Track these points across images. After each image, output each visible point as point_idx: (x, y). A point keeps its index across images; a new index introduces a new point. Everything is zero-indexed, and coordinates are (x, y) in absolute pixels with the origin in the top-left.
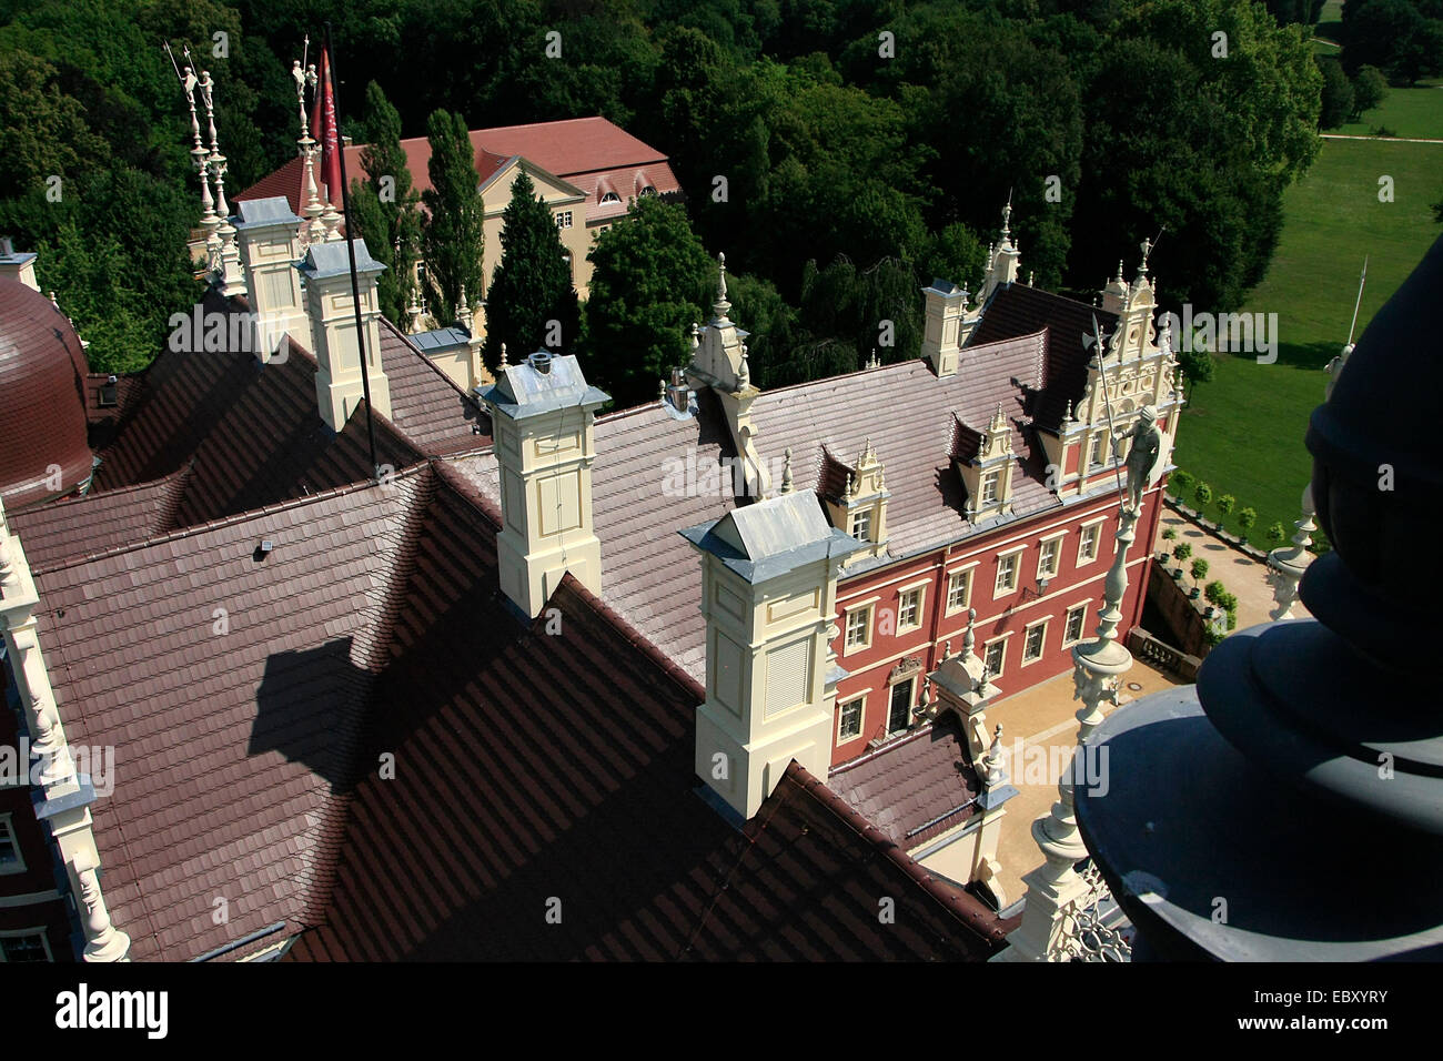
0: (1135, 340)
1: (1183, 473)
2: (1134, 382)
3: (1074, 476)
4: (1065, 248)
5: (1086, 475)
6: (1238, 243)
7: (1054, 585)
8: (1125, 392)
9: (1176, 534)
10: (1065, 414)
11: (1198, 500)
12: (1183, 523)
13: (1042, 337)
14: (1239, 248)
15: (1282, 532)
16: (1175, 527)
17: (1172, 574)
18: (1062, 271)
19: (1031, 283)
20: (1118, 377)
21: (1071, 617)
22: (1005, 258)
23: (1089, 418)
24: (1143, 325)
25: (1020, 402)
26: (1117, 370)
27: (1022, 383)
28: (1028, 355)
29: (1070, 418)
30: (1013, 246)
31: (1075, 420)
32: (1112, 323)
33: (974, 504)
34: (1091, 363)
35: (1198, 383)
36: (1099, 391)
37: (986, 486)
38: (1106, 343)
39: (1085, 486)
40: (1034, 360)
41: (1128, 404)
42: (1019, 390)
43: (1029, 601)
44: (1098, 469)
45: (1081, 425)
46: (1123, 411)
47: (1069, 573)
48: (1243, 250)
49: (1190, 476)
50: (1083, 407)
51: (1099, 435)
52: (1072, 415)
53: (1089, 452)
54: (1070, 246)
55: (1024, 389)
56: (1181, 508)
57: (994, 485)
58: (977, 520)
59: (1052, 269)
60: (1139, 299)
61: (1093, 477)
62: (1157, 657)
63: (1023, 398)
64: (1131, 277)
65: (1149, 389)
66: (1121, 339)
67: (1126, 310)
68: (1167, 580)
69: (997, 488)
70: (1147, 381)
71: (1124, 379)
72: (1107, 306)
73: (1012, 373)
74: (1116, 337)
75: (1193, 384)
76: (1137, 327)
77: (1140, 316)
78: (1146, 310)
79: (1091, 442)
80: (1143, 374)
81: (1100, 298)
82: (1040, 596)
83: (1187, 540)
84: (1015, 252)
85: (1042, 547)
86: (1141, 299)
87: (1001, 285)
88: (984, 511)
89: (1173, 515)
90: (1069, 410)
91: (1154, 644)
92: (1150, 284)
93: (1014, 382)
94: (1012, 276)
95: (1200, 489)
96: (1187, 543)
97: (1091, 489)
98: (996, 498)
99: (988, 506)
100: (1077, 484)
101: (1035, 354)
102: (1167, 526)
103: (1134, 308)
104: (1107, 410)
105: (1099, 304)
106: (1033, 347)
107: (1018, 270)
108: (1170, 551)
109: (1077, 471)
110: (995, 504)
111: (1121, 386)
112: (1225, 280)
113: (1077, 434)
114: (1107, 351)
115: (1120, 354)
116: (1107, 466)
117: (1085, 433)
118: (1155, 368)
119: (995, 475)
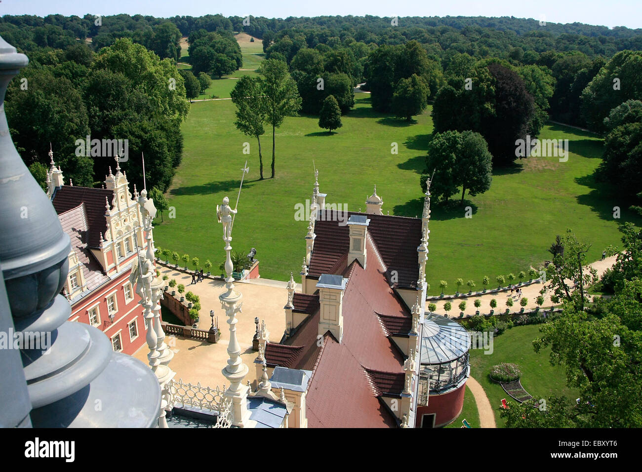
0: (123, 200)
1: (165, 250)
2: (128, 218)
3: (113, 265)
4: (91, 165)
5: (118, 263)
6: (166, 149)
7: (117, 316)
8: (125, 223)
9: (168, 277)
10: (100, 239)
11: (174, 260)
12: (171, 271)
13: (82, 207)
14: (167, 152)
15: (210, 263)
16: (167, 274)
17: (171, 294)
18: (92, 175)
19: (72, 184)
20: (120, 217)
21: (130, 327)
22: (55, 176)
23: (112, 238)
24: (125, 192)
25: (79, 238)
26: (119, 214)
27: (78, 230)
28: (77, 217)
29: (103, 240)
30: (58, 169)
31: (106, 240)
32: (111, 195)
33: (68, 290)
34: (106, 214)
35: (164, 210)
36: (113, 226)
37: (72, 281)
38: (110, 203)
39: (119, 268)
40: (81, 219)
41: (128, 228)
42: (78, 233)
43: (108, 326)
44: (123, 259)
45: (109, 242)
46: (127, 231)
47: (123, 308)
48: (169, 152)
49: (168, 250)
50: (108, 234)
51: (119, 244)
52: (104, 238)
53: (117, 253)
54: (93, 164)
55: (80, 232)
56: (169, 265)
57: (75, 280)
58: (72, 298)
59: (87, 175)
60: (120, 181)
61: (121, 263)
62: (173, 331)
63: (80, 236)
64: (115, 173)
65: (136, 219)
66: (117, 199)
67: (115, 188)
68: (170, 297)
69: (78, 280)
70: (134, 216)
71: (123, 217)
72: (109, 188)
73: (72, 226)
74: (114, 200)
75: (162, 212)
76: (123, 194)
77: (122, 189)
78: (125, 186)
79: (116, 248)
80: (131, 213)
81: (105, 185)
82: (112, 322)
83: (174, 278)
84: (60, 171)
85: (107, 300)
86: (121, 181)
87: (57, 188)
88: (74, 292)
89: (166, 269)
90: (102, 237)
91: (171, 326)
92: (124, 174)
93: (74, 230)
94: (61, 183)
95: (174, 255)
96: (173, 279)
97: (122, 269)
98: (78, 285)
99: (75, 290)
100: (115, 268)
101: (80, 215)
102: (164, 274)
103: (119, 186)
104: (120, 233)
105: (105, 188)
106: (78, 213)
107: (64, 179)
108: (168, 285)
109: (113, 262)
110: (79, 288)
111: (123, 221)
112: (165, 166)
113: (108, 246)
114: (112, 208)
115: (118, 207)
116: (126, 257)
117: (113, 245)
118: (136, 209)
119: (75, 275)
